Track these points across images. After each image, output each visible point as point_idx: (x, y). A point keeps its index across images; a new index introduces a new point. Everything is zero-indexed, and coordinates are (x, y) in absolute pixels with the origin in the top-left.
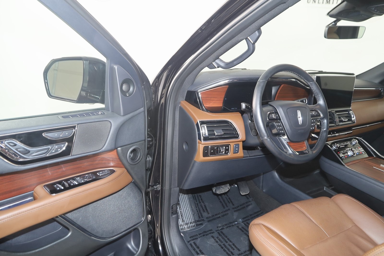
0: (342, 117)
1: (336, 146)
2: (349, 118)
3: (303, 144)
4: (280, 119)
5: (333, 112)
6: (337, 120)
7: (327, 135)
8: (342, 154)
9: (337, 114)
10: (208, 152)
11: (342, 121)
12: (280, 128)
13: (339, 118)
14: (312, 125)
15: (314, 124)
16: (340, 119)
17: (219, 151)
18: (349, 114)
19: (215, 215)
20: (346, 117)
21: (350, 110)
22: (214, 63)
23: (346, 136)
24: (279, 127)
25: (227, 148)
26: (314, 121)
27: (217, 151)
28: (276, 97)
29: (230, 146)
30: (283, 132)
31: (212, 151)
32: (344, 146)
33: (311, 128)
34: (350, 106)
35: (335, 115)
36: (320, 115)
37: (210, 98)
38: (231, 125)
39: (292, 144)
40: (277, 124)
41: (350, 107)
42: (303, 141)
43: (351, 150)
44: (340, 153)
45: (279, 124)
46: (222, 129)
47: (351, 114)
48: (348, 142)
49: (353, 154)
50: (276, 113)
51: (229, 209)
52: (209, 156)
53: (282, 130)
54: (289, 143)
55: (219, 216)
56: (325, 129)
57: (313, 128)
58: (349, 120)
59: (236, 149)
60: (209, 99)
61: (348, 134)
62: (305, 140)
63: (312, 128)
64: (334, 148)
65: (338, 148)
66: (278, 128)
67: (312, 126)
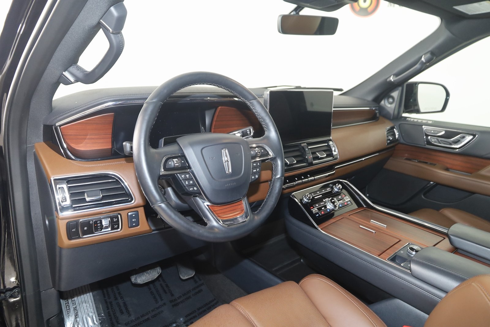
0: (318, 152)
1: (307, 197)
2: (328, 153)
3: (240, 204)
4: (189, 167)
5: (303, 145)
6: (310, 157)
7: (281, 186)
8: (317, 208)
9: (309, 147)
10: (77, 230)
11: (318, 158)
12: (189, 182)
13: (313, 153)
14: (254, 171)
15: (258, 170)
16: (315, 156)
17: (99, 226)
18: (329, 146)
19: (141, 316)
20: (324, 151)
21: (330, 140)
22: (66, 74)
23: (328, 178)
24: (187, 182)
25: (115, 220)
26: (258, 164)
27: (95, 227)
28: (213, 127)
29: (119, 216)
30: (195, 188)
31: (85, 228)
32: (321, 196)
33: (253, 177)
34: (329, 134)
35: (307, 149)
36: (268, 154)
37: (83, 135)
38: (117, 181)
39: (217, 208)
40: (183, 176)
41: (330, 136)
42: (239, 200)
43: (330, 202)
44: (314, 208)
45: (187, 176)
46: (100, 190)
47: (332, 146)
48: (328, 189)
49: (333, 207)
50: (183, 157)
51: (165, 304)
52: (79, 238)
53: (193, 185)
54: (211, 206)
55: (147, 318)
56: (278, 176)
57: (257, 177)
58: (328, 156)
59: (133, 220)
60: (83, 137)
61: (329, 175)
62: (244, 197)
63: (255, 177)
64: (306, 200)
65: (311, 199)
66: (185, 183)
67: (254, 174)
